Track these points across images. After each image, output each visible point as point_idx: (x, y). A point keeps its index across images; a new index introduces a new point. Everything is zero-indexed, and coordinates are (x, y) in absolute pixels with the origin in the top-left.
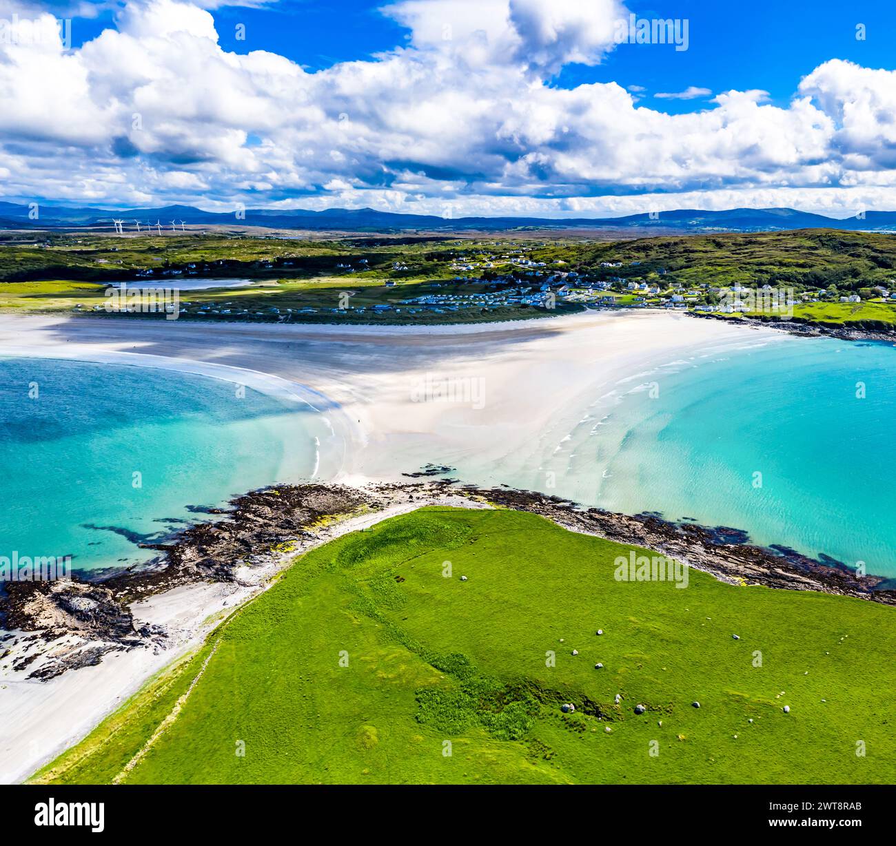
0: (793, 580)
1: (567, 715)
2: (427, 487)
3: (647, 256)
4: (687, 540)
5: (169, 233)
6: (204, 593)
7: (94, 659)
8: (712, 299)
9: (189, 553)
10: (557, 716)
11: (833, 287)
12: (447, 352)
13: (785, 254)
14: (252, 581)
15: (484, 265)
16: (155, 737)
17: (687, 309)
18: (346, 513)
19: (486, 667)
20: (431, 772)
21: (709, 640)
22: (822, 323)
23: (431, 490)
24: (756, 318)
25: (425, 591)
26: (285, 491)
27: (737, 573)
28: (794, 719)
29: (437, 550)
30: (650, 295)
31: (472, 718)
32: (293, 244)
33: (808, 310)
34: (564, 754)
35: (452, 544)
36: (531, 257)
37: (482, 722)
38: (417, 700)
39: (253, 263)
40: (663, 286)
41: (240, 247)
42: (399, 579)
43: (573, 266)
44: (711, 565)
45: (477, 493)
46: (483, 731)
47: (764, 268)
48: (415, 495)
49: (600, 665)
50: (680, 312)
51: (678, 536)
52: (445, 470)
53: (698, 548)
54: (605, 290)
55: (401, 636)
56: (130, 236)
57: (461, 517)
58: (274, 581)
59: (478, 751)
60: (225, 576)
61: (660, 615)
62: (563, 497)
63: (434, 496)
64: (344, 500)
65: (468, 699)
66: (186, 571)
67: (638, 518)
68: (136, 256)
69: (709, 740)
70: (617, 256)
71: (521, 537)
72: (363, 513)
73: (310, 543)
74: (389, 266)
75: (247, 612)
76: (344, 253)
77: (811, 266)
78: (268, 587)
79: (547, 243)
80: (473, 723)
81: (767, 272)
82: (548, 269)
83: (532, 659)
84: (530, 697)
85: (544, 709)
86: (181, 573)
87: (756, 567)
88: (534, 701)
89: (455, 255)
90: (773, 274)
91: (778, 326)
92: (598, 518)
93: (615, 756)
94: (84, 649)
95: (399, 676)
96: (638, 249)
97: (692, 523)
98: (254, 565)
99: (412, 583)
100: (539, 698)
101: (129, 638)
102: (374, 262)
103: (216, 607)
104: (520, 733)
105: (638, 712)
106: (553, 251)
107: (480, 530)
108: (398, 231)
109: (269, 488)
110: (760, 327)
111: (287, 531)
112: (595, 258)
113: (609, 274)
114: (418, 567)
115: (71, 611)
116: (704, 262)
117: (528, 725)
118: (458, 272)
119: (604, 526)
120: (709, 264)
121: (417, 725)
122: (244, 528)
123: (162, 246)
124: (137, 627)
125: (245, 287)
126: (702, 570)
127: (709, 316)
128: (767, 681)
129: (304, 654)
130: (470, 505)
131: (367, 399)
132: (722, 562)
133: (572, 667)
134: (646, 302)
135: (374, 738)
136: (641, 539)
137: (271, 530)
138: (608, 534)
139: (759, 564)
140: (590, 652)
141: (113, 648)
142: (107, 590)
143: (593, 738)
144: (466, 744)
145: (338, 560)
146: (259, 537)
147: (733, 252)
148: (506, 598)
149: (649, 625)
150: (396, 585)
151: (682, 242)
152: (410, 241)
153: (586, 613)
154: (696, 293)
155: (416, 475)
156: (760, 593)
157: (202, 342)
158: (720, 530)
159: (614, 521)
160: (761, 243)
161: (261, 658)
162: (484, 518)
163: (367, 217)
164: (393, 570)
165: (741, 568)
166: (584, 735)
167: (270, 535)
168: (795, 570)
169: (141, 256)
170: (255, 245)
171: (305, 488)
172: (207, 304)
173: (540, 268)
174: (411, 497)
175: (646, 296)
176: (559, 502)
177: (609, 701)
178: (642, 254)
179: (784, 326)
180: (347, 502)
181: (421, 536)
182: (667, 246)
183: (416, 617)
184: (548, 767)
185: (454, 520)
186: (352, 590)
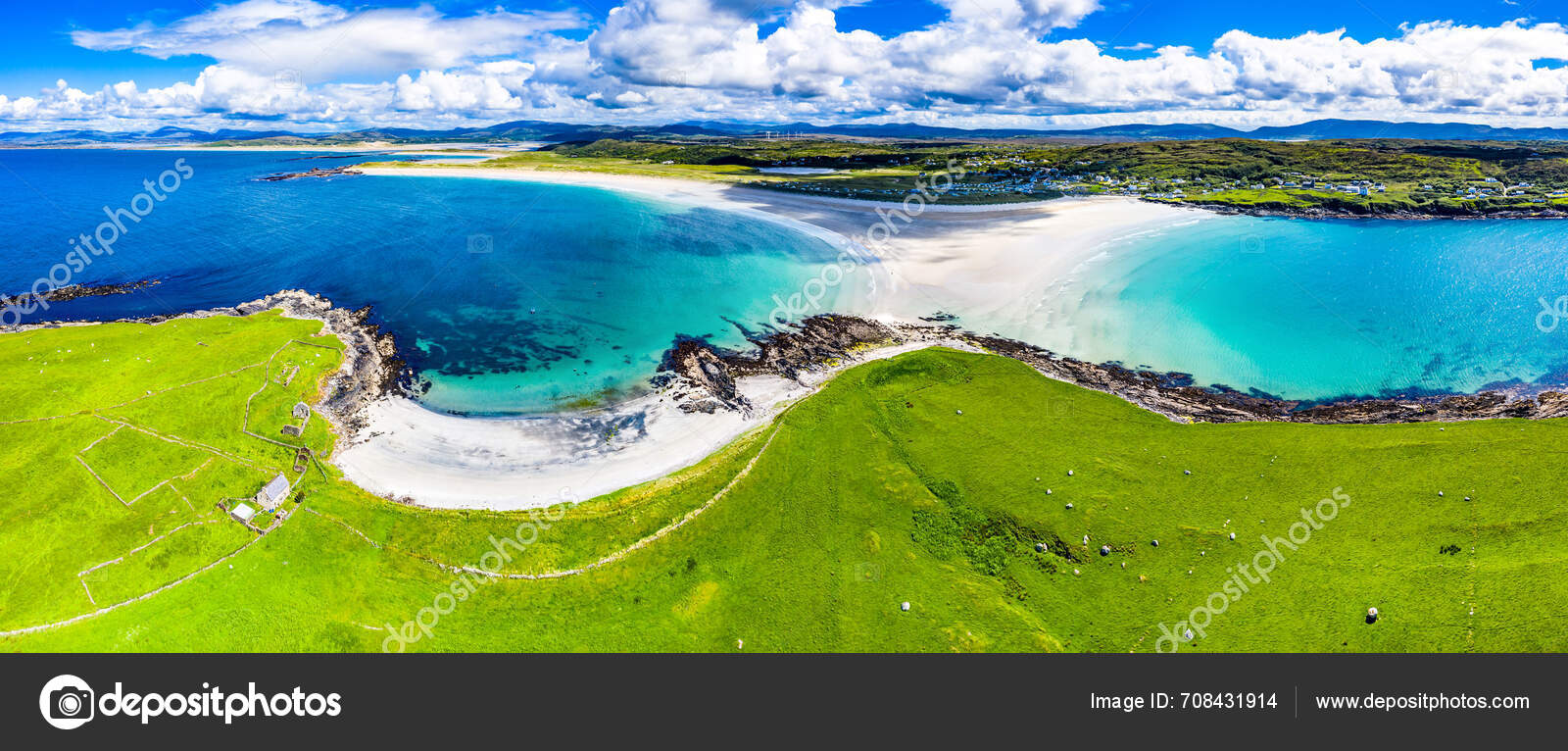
0: (1231, 414)
1: (1040, 555)
2: (936, 330)
3: (1110, 157)
4: (1144, 386)
5: (792, 139)
6: (777, 384)
7: (710, 409)
8: (1159, 188)
9: (773, 352)
10: (1031, 555)
11: (1245, 178)
12: (959, 226)
13: (1209, 155)
14: (808, 383)
15: (990, 163)
16: (734, 482)
17: (1140, 196)
18: (876, 343)
19: (973, 498)
20: (919, 593)
21: (1165, 477)
22: (1239, 205)
23: (939, 333)
24: (1192, 202)
25: (927, 419)
26: (837, 319)
27: (1185, 413)
28: (1239, 545)
29: (940, 385)
30: (1112, 185)
31: (958, 546)
32: (863, 146)
33: (1228, 196)
34: (1036, 596)
35: (952, 380)
36: (1024, 157)
37: (966, 552)
38: (914, 518)
39: (838, 158)
40: (1122, 179)
41: (831, 148)
42: (909, 405)
43: (1055, 164)
44: (1164, 407)
45: (974, 339)
46: (966, 561)
47: (1195, 165)
48: (927, 336)
49: (1070, 505)
50: (1135, 198)
51: (1136, 382)
52: (951, 317)
53: (1154, 392)
54: (1079, 183)
55: (906, 456)
56: (773, 140)
57: (961, 358)
58: (822, 387)
59: (962, 581)
60: (791, 375)
61: (1123, 456)
62: (1042, 347)
63: (941, 338)
64: (875, 332)
65: (955, 526)
66: (769, 364)
67: (1103, 366)
68: (774, 152)
69: (1168, 578)
70: (1087, 157)
71: (1007, 381)
72: (889, 345)
73: (849, 363)
74: (923, 162)
75: (802, 406)
76: (894, 153)
77: (1229, 164)
78: (818, 391)
79: (1036, 147)
80: (958, 552)
81: (1198, 168)
82: (1036, 166)
83: (1012, 495)
84: (1009, 533)
85: (1020, 547)
86: (766, 365)
87: (1200, 406)
88: (1012, 538)
89: (970, 156)
90: (1202, 170)
91: (1208, 208)
92: (1071, 366)
93: (1082, 600)
94: (708, 400)
95: (902, 493)
96: (1103, 152)
97: (1148, 370)
98: (811, 371)
99: (918, 411)
100: (1016, 534)
101: (731, 402)
102: (913, 159)
103: (783, 397)
104: (998, 569)
105: (1103, 553)
106: (1040, 153)
107: (974, 371)
108: (931, 138)
109: (827, 315)
110: (1195, 209)
111: (835, 350)
112: (1070, 159)
113: (1082, 170)
114: (924, 397)
115: (706, 372)
116: (1151, 161)
117: (1006, 561)
118: (970, 168)
119: (1076, 373)
120: (1155, 163)
121: (913, 543)
122: (808, 342)
123: (788, 146)
124: (737, 396)
125: (830, 174)
126: (1157, 412)
127: (1157, 201)
128: (1215, 511)
129: (834, 452)
130: (968, 349)
131: (899, 258)
132: (1174, 404)
133: (1046, 506)
134: (1109, 190)
135: (877, 544)
136: (1106, 385)
137: (825, 347)
138: (1078, 381)
139: (1203, 402)
140: (1062, 492)
141: (722, 406)
142: (726, 364)
143: (1062, 581)
144: (951, 572)
145: (866, 381)
146: (817, 350)
147: (1173, 154)
148: (992, 434)
149: (1112, 465)
150: (907, 410)
151: (1136, 147)
152: (939, 145)
153: (1060, 453)
154: (1147, 184)
155: (929, 319)
156: (1205, 428)
157: (801, 208)
158: (1172, 375)
159: (1084, 369)
160: (1193, 148)
161: (806, 446)
162: (979, 361)
163: (912, 129)
164: (906, 397)
165: (1189, 408)
166: (1055, 576)
167: (824, 351)
168: (1231, 405)
169: (777, 153)
170: (840, 147)
171: (851, 319)
172: (806, 183)
173: (1031, 165)
174: (924, 337)
175: (1109, 186)
176: (1039, 351)
177: (1078, 542)
178: (1106, 156)
179: (1212, 208)
180: (877, 335)
181: (928, 370)
182: (1124, 149)
183: (920, 441)
184: (1022, 608)
185: (955, 360)
186: (874, 408)
